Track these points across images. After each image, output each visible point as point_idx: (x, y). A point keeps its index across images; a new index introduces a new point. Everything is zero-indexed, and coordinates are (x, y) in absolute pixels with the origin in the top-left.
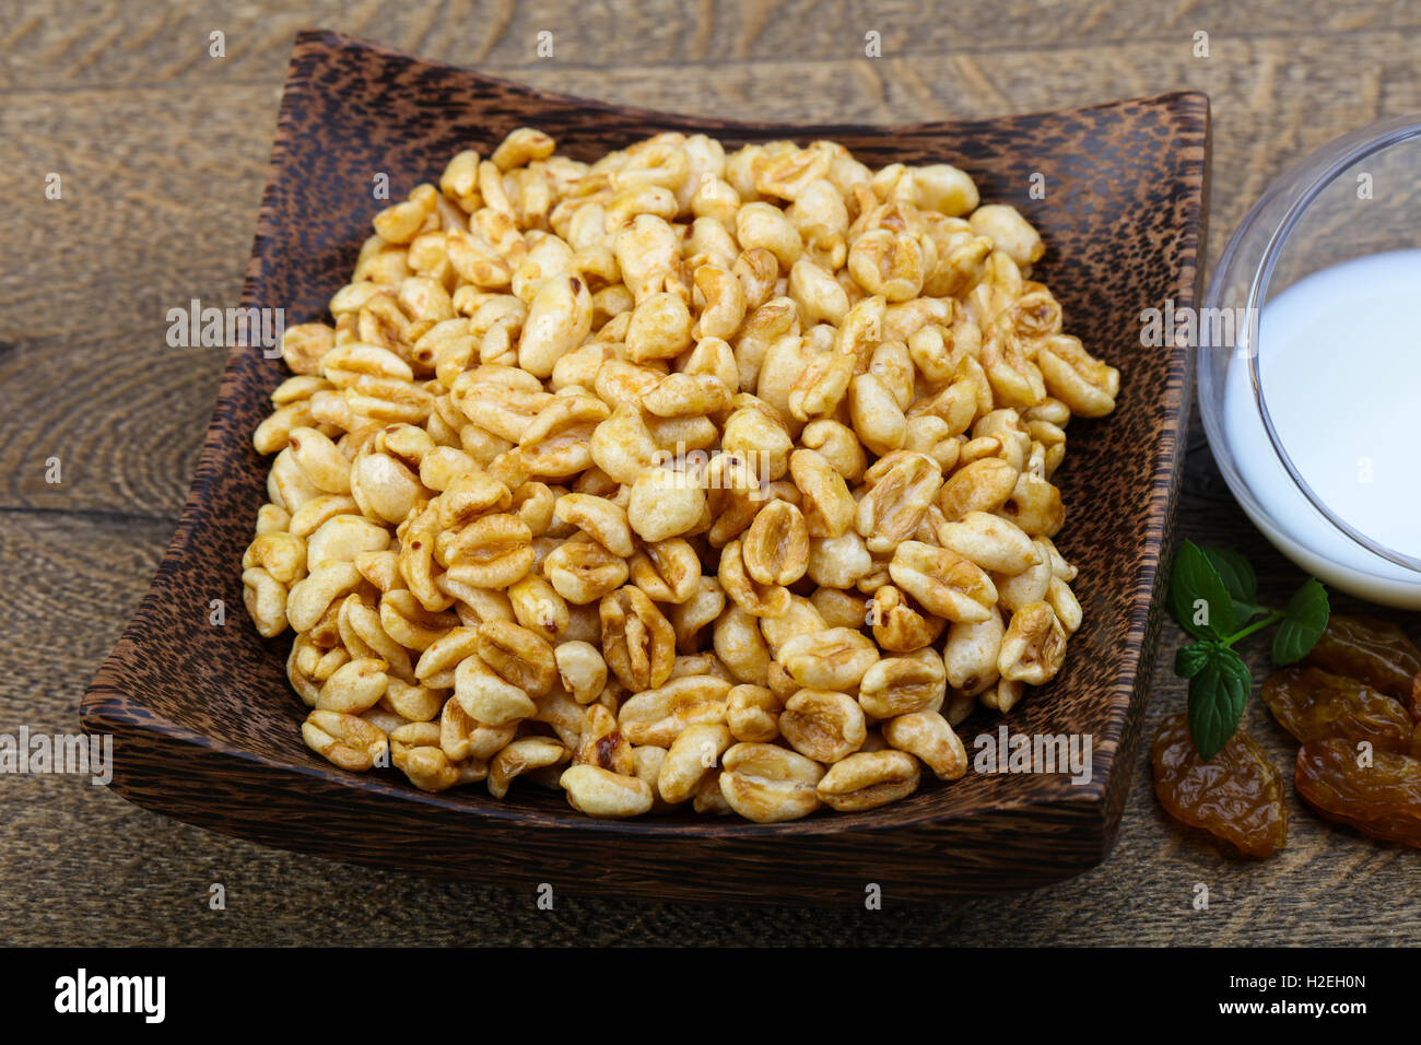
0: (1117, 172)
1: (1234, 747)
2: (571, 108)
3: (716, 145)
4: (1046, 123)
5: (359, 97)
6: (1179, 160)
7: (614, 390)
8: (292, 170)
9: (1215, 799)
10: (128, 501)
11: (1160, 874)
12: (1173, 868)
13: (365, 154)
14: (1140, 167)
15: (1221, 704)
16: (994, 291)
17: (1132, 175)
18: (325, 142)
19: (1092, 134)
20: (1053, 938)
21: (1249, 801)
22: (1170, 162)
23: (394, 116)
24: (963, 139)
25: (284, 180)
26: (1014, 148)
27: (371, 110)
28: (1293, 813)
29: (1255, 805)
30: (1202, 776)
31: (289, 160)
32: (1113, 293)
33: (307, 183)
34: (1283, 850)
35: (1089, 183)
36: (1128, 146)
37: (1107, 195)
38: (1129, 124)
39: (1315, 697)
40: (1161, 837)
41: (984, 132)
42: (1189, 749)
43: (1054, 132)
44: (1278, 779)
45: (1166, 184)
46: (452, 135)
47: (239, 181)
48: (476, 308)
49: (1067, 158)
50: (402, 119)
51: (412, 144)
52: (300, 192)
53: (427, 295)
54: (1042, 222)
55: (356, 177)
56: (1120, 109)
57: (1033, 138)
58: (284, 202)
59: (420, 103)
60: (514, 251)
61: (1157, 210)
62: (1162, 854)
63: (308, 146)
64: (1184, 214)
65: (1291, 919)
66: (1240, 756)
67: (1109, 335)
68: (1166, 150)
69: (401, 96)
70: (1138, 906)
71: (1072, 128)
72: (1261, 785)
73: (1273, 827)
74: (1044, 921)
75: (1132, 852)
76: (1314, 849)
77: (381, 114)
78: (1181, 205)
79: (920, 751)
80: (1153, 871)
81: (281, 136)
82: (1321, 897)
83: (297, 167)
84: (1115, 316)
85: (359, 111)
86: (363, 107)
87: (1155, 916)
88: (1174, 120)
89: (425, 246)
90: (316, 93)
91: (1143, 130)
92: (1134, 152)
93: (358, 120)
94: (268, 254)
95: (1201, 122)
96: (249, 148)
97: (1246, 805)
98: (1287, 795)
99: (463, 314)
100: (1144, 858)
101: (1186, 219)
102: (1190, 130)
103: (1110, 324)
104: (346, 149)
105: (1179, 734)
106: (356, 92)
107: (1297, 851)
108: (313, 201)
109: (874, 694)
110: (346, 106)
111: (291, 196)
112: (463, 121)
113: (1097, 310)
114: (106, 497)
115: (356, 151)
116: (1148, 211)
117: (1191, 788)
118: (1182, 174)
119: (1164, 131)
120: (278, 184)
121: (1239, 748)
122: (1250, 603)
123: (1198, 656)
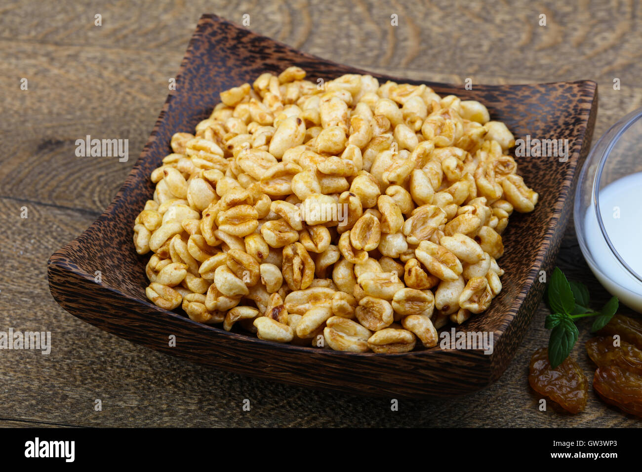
0: (552, 112)
1: (568, 365)
2: (316, 61)
3: (376, 81)
4: (524, 89)
5: (225, 45)
6: (579, 108)
7: (306, 162)
8: (190, 71)
9: (555, 385)
10: (98, 207)
11: (525, 415)
12: (531, 413)
13: (223, 69)
14: (563, 111)
15: (563, 344)
16: (488, 156)
17: (558, 114)
18: (206, 61)
19: (543, 95)
21: (570, 388)
22: (575, 109)
23: (238, 55)
24: (486, 93)
25: (185, 74)
26: (508, 99)
27: (229, 51)
28: (591, 398)
29: (572, 390)
30: (550, 375)
31: (189, 66)
32: (542, 163)
33: (195, 77)
34: (583, 413)
35: (539, 117)
36: (558, 101)
37: (546, 122)
38: (560, 91)
39: (608, 348)
40: (528, 400)
41: (496, 90)
42: (547, 363)
43: (527, 93)
44: (586, 381)
45: (573, 118)
46: (263, 67)
48: (256, 130)
49: (531, 105)
50: (242, 56)
51: (245, 68)
52: (191, 80)
53: (237, 124)
54: (516, 132)
55: (218, 78)
56: (556, 85)
57: (517, 95)
58: (184, 83)
59: (251, 51)
60: (278, 109)
61: (567, 129)
62: (527, 406)
63: (198, 62)
64: (578, 131)
66: (570, 369)
67: (538, 181)
68: (574, 104)
69: (243, 47)
71: (535, 92)
72: (577, 383)
73: (579, 399)
75: (514, 404)
76: (598, 414)
77: (233, 53)
78: (578, 127)
79: (416, 331)
80: (522, 413)
81: (187, 55)
83: (192, 69)
84: (542, 173)
85: (223, 51)
86: (225, 49)
88: (580, 91)
89: (241, 108)
90: (206, 40)
91: (566, 95)
92: (560, 104)
93: (222, 54)
94: (173, 103)
95: (592, 93)
97: (568, 389)
98: (589, 390)
99: (250, 133)
100: (519, 407)
101: (579, 133)
102: (586, 96)
103: (539, 176)
104: (215, 66)
105: (544, 355)
106: (223, 42)
107: (590, 414)
108: (196, 85)
109: (398, 302)
110: (218, 48)
111: (187, 81)
112: (268, 61)
113: (534, 171)
114: (89, 205)
115: (220, 67)
116: (562, 130)
117: (544, 379)
118: (580, 114)
119: (574, 95)
120: (182, 75)
121: (570, 366)
122: (586, 307)
123: (555, 320)
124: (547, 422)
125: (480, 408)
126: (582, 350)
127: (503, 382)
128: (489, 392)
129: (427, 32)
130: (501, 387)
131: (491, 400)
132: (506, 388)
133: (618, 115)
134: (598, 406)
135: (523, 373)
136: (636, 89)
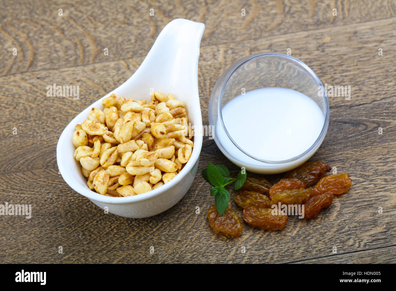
9: (224, 224)
12: (215, 242)
15: (223, 202)
20: (187, 262)
21: (232, 224)
28: (244, 226)
29: (234, 225)
30: (220, 219)
34: (242, 235)
39: (246, 198)
40: (212, 235)
42: (216, 213)
44: (239, 218)
66: (229, 214)
70: (208, 252)
72: (235, 220)
73: (238, 229)
75: (205, 240)
76: (250, 234)
80: (211, 244)
82: (252, 245)
97: (232, 225)
98: (242, 222)
100: (208, 241)
105: (214, 210)
107: (246, 235)
117: (218, 223)
121: (229, 212)
122: (228, 177)
123: (216, 190)
124: (225, 245)
125: (188, 247)
127: (196, 229)
128: (191, 237)
129: (99, 39)
130: (196, 232)
131: (193, 240)
132: (199, 232)
133: (215, 63)
134: (248, 230)
135: (205, 222)
136: (219, 46)
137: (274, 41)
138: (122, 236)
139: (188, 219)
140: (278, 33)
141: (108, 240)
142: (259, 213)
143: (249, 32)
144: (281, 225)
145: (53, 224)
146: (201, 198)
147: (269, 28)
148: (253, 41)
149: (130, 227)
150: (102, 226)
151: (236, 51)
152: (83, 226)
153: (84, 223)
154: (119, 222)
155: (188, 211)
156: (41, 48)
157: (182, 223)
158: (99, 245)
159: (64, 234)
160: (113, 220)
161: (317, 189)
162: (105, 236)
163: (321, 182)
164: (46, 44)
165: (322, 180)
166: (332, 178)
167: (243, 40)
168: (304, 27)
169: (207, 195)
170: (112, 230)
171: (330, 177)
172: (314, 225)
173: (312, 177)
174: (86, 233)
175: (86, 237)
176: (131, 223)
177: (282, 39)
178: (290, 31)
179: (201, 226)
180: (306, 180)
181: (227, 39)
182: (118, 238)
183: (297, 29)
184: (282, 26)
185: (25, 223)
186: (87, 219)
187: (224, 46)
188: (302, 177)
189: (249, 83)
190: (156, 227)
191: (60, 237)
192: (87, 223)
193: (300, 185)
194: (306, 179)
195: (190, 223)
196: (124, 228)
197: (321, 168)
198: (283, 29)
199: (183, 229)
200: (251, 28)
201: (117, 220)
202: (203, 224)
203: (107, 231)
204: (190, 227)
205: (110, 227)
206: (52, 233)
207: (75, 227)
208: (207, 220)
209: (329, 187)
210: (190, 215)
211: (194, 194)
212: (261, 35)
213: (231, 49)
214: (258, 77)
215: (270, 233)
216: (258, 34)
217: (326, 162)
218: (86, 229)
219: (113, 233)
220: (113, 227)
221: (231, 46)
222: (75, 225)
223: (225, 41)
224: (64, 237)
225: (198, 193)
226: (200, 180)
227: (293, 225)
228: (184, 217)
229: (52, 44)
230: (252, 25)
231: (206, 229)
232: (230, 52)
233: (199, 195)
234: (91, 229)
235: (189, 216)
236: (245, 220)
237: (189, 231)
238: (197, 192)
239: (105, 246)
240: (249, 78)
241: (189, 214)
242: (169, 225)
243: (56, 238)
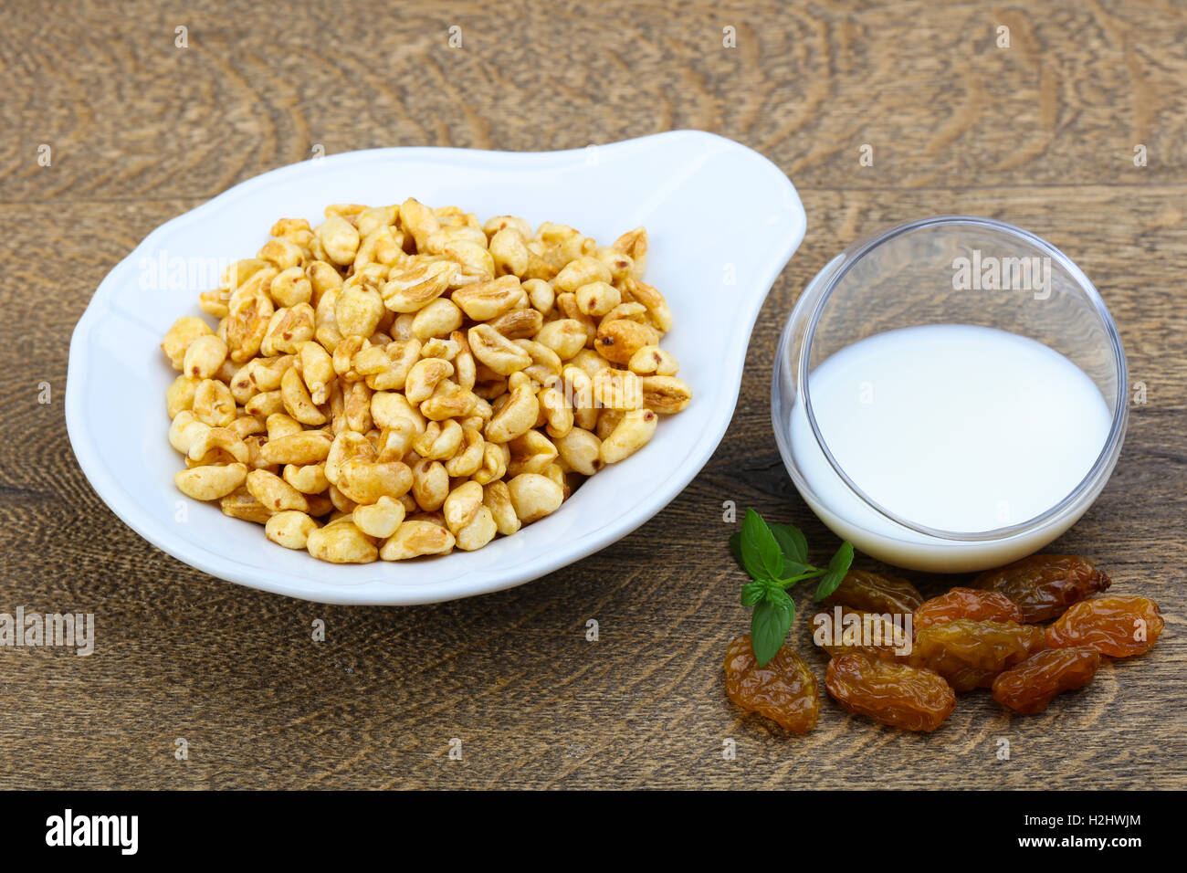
1: (784, 658)
9: (767, 692)
15: (773, 626)
20: (644, 784)
21: (792, 695)
28: (824, 706)
29: (795, 697)
30: (758, 677)
40: (728, 719)
42: (750, 660)
44: (814, 682)
47: (96, 266)
62: (727, 730)
65: (817, 776)
66: (788, 665)
70: (707, 765)
72: (801, 685)
73: (807, 711)
74: (637, 773)
75: (706, 729)
76: (838, 730)
80: (720, 742)
82: (839, 763)
87: (718, 771)
96: (105, 245)
97: (789, 697)
98: (821, 695)
100: (715, 733)
105: (744, 649)
107: (825, 732)
117: (750, 685)
121: (788, 660)
122: (803, 563)
123: (756, 591)
124: (761, 752)
125: (654, 741)
126: (803, 632)
127: (686, 696)
128: (665, 715)
129: (501, 128)
130: (683, 704)
131: (670, 726)
132: (691, 705)
133: (825, 241)
134: (837, 719)
135: (715, 679)
136: (848, 195)
137: (1011, 201)
138: (468, 686)
139: (668, 664)
140: (1028, 181)
141: (426, 690)
142: (872, 672)
143: (942, 167)
144: (932, 718)
145: (280, 627)
146: (715, 611)
147: (1003, 164)
148: (948, 193)
149: (496, 662)
150: (417, 648)
151: (894, 216)
152: (362, 641)
153: (367, 635)
154: (465, 646)
155: (669, 642)
156: (330, 132)
157: (647, 673)
158: (400, 701)
159: (304, 656)
160: (451, 638)
161: (1057, 631)
162: (420, 678)
163: (1072, 614)
164: (346, 125)
165: (1076, 609)
166: (1104, 607)
167: (919, 188)
168: (1111, 173)
169: (735, 607)
170: (443, 664)
171: (1099, 604)
172: (1030, 732)
173: (1051, 598)
174: (368, 663)
175: (365, 672)
176: (500, 652)
177: (1035, 200)
178: (1065, 179)
179: (702, 690)
180: (1028, 604)
181: (873, 179)
182: (458, 689)
183: (1086, 178)
184: (1043, 164)
185: (200, 612)
186: (379, 625)
187: (861, 195)
188: (1019, 593)
189: (914, 310)
190: (570, 673)
191: (292, 664)
192: (375, 635)
193: (1009, 613)
194: (1029, 600)
195: (671, 676)
196: (478, 664)
197: (1080, 576)
198: (1046, 171)
199: (647, 690)
200: (950, 156)
201: (461, 639)
202: (709, 685)
203: (429, 666)
204: (669, 688)
205: (439, 657)
206: (271, 650)
207: (338, 643)
208: (722, 675)
209: (1093, 632)
210: (675, 654)
211: (698, 599)
212: (975, 180)
213: (882, 207)
214: (944, 296)
215: (898, 737)
216: (968, 176)
217: (1098, 562)
218: (369, 652)
219: (444, 674)
220: (447, 655)
221: (881, 200)
222: (341, 636)
223: (868, 183)
224: (303, 665)
225: (709, 596)
226: (722, 562)
227: (968, 725)
228: (656, 657)
229: (363, 126)
230: (956, 148)
231: (714, 698)
232: (875, 215)
233: (710, 604)
234: (383, 652)
235: (671, 656)
236: (831, 688)
237: (665, 699)
238: (706, 593)
239: (415, 705)
240: (916, 294)
241: (672, 649)
242: (610, 674)
243: (280, 666)
